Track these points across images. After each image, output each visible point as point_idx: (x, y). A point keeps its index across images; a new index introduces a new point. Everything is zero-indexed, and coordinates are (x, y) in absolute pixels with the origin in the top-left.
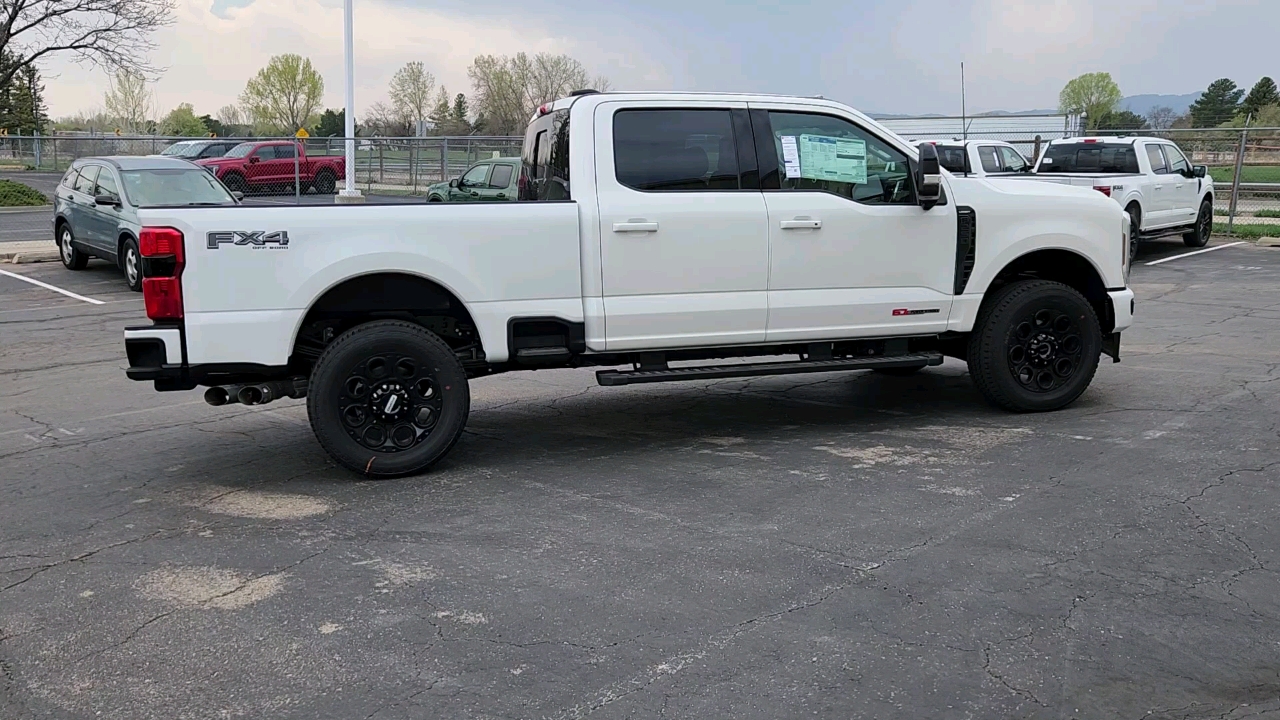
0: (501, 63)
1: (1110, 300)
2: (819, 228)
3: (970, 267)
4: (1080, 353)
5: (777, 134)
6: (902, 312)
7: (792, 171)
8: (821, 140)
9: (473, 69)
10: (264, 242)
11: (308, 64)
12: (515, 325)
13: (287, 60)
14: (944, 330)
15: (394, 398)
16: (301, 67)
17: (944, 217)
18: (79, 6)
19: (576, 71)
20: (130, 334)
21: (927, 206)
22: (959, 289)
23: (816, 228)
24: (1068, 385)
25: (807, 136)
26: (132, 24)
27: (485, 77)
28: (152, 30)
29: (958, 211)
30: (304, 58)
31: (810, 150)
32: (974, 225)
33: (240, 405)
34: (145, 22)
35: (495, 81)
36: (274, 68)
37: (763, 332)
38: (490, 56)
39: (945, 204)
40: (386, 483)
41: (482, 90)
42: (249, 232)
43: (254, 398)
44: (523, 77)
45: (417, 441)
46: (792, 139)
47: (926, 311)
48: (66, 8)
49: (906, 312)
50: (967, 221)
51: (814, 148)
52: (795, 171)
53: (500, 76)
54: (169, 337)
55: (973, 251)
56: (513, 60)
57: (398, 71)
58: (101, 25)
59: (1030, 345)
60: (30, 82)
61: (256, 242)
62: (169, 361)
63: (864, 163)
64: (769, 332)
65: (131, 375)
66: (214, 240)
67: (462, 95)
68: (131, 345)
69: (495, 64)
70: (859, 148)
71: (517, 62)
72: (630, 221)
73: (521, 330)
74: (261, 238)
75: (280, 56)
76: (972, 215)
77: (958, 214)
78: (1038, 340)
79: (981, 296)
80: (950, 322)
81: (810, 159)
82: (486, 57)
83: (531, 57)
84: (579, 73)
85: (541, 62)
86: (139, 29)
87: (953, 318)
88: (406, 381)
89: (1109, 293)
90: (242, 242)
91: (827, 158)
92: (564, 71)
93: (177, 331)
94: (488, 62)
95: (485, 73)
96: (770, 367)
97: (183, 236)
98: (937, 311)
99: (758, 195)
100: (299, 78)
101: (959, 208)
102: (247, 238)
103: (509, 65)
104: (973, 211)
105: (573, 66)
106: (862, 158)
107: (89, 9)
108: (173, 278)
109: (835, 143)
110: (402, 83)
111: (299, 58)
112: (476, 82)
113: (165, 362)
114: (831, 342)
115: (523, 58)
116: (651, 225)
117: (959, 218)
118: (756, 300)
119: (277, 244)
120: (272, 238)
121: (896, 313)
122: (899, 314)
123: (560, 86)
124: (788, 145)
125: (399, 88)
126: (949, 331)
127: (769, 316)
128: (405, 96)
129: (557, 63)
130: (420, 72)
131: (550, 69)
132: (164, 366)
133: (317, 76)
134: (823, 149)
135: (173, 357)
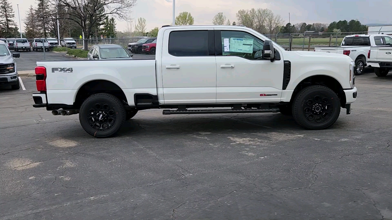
0: (247, 12)
1: (344, 93)
2: (233, 68)
3: (289, 81)
4: (332, 111)
5: (222, 38)
6: (264, 95)
7: (226, 49)
8: (238, 39)
9: (238, 14)
10: (66, 71)
11: (190, 15)
12: (136, 95)
13: (184, 14)
14: (280, 101)
15: (101, 115)
16: (188, 15)
17: (279, 64)
18: (111, 2)
19: (270, 13)
20: (34, 95)
21: (272, 60)
22: (284, 87)
23: (232, 68)
24: (327, 121)
25: (233, 38)
26: (126, 6)
27: (242, 17)
28: (131, 8)
29: (284, 62)
30: (189, 13)
31: (234, 42)
32: (290, 67)
33: (61, 116)
34: (129, 6)
35: (244, 18)
36: (180, 16)
37: (215, 100)
38: (243, 10)
39: (280, 60)
40: (100, 139)
41: (240, 21)
42: (62, 68)
43: (65, 113)
44: (253, 16)
45: (108, 128)
46: (228, 39)
47: (272, 95)
48: (108, 3)
49: (265, 95)
50: (287, 66)
51: (235, 42)
52: (228, 49)
53: (246, 16)
54: (43, 96)
55: (290, 75)
56: (250, 11)
57: (215, 16)
58: (118, 7)
59: (312, 107)
60: (113, 23)
61: (64, 71)
62: (43, 103)
63: (252, 46)
64: (217, 100)
65: (34, 106)
66: (54, 70)
67: (235, 22)
68: (35, 98)
69: (244, 12)
70: (251, 42)
71: (252, 11)
72: (171, 65)
73: (138, 97)
74: (65, 70)
75: (182, 12)
76: (290, 63)
77: (284, 63)
78: (315, 106)
79: (293, 90)
80: (281, 98)
81: (233, 45)
82: (242, 10)
83: (256, 10)
84: (271, 14)
85: (259, 11)
86: (128, 7)
87: (283, 97)
88: (106, 110)
89: (344, 90)
90: (61, 71)
91: (239, 45)
92: (266, 14)
93: (45, 95)
94: (242, 12)
95: (242, 15)
96: (218, 111)
97: (46, 69)
98: (277, 95)
99: (214, 57)
100: (187, 19)
102: (62, 70)
103: (249, 12)
104: (290, 62)
105: (269, 12)
106: (252, 45)
107: (114, 3)
108: (43, 80)
109: (242, 40)
110: (216, 19)
111: (187, 13)
112: (239, 18)
113: (42, 103)
114: (246, 104)
115: (253, 10)
116: (177, 66)
117: (284, 64)
118: (212, 90)
119: (70, 71)
120: (68, 70)
121: (261, 95)
122: (262, 95)
123: (265, 18)
124: (226, 42)
125: (215, 21)
126: (281, 102)
127: (216, 95)
128: (217, 23)
129: (264, 11)
130: (222, 16)
131: (262, 13)
132: (42, 104)
133: (192, 18)
134: (238, 42)
135: (44, 102)
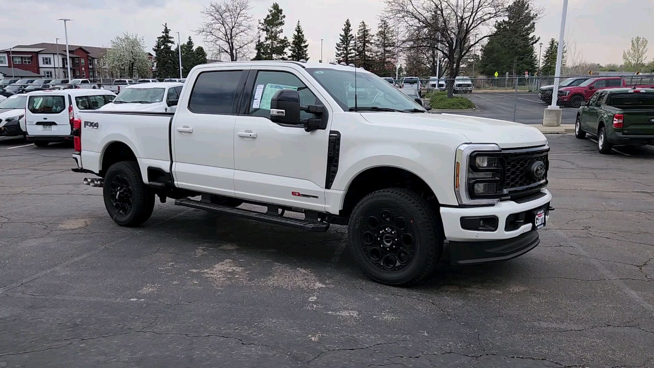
1: (439, 213)
3: (335, 172)
7: (256, 105)
8: (276, 87)
12: (149, 169)
14: (323, 211)
15: (118, 193)
17: (322, 136)
21: (309, 129)
22: (328, 185)
23: (254, 139)
25: (270, 85)
31: (269, 93)
37: (234, 191)
39: (325, 128)
42: (91, 122)
46: (262, 86)
47: (310, 196)
49: (299, 195)
50: (335, 142)
51: (271, 91)
54: (78, 158)
55: (337, 161)
59: (378, 234)
64: (236, 192)
66: (85, 124)
72: (184, 127)
74: (93, 125)
76: (338, 137)
77: (330, 136)
79: (344, 193)
80: (326, 206)
81: (267, 98)
87: (328, 204)
88: (125, 187)
89: (440, 208)
90: (90, 126)
93: (80, 156)
97: (81, 122)
98: (317, 197)
99: (235, 117)
101: (331, 132)
102: (91, 124)
104: (340, 135)
108: (78, 137)
109: (282, 88)
113: (79, 166)
116: (189, 129)
117: (329, 139)
119: (96, 127)
120: (95, 125)
121: (294, 193)
122: (296, 195)
124: (259, 90)
126: (326, 212)
127: (234, 183)
